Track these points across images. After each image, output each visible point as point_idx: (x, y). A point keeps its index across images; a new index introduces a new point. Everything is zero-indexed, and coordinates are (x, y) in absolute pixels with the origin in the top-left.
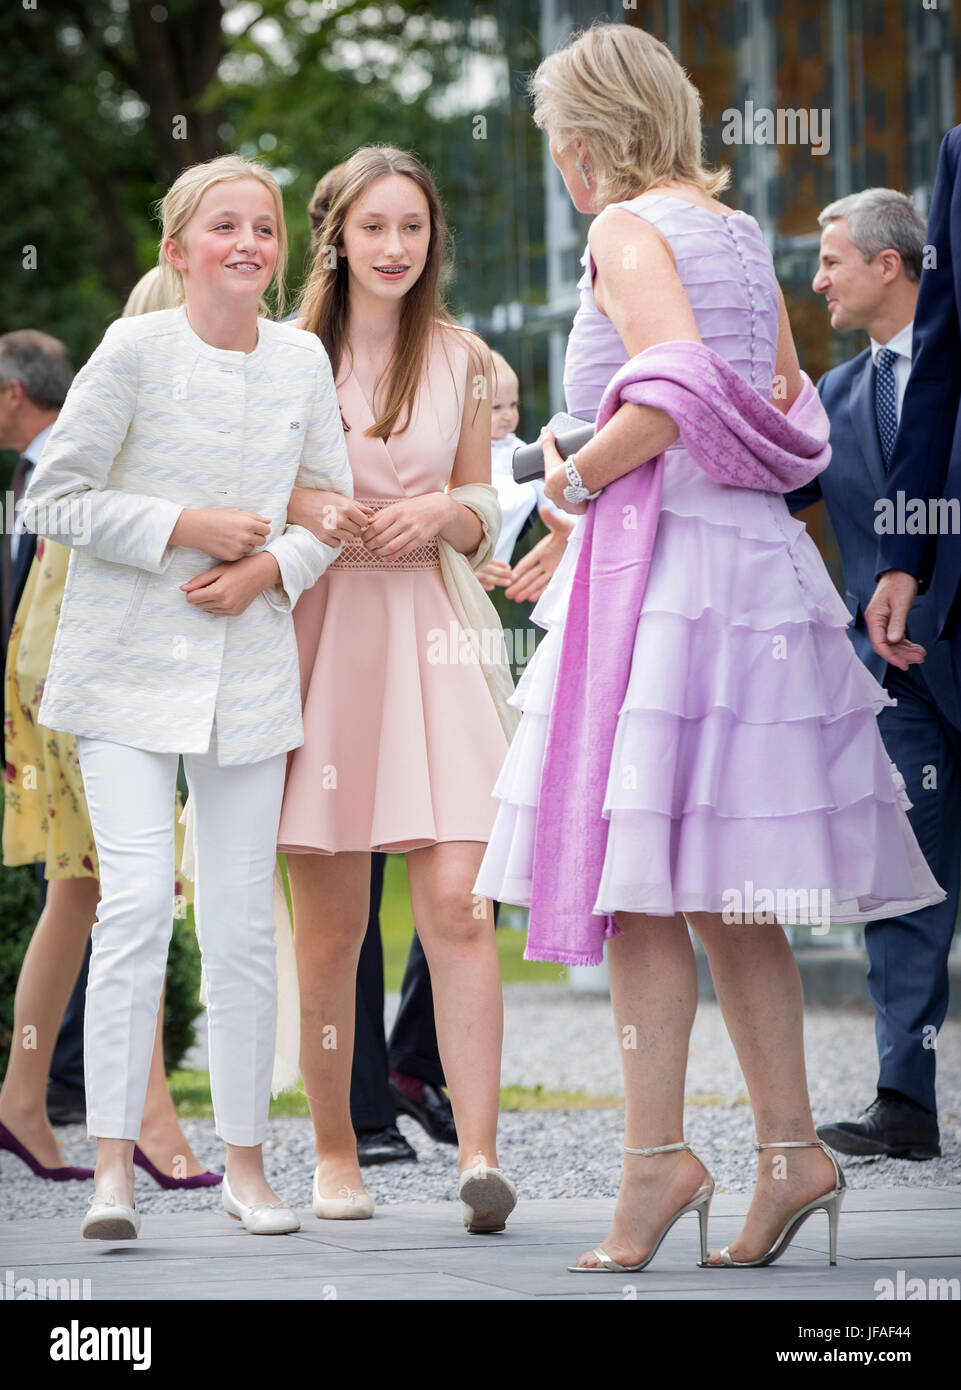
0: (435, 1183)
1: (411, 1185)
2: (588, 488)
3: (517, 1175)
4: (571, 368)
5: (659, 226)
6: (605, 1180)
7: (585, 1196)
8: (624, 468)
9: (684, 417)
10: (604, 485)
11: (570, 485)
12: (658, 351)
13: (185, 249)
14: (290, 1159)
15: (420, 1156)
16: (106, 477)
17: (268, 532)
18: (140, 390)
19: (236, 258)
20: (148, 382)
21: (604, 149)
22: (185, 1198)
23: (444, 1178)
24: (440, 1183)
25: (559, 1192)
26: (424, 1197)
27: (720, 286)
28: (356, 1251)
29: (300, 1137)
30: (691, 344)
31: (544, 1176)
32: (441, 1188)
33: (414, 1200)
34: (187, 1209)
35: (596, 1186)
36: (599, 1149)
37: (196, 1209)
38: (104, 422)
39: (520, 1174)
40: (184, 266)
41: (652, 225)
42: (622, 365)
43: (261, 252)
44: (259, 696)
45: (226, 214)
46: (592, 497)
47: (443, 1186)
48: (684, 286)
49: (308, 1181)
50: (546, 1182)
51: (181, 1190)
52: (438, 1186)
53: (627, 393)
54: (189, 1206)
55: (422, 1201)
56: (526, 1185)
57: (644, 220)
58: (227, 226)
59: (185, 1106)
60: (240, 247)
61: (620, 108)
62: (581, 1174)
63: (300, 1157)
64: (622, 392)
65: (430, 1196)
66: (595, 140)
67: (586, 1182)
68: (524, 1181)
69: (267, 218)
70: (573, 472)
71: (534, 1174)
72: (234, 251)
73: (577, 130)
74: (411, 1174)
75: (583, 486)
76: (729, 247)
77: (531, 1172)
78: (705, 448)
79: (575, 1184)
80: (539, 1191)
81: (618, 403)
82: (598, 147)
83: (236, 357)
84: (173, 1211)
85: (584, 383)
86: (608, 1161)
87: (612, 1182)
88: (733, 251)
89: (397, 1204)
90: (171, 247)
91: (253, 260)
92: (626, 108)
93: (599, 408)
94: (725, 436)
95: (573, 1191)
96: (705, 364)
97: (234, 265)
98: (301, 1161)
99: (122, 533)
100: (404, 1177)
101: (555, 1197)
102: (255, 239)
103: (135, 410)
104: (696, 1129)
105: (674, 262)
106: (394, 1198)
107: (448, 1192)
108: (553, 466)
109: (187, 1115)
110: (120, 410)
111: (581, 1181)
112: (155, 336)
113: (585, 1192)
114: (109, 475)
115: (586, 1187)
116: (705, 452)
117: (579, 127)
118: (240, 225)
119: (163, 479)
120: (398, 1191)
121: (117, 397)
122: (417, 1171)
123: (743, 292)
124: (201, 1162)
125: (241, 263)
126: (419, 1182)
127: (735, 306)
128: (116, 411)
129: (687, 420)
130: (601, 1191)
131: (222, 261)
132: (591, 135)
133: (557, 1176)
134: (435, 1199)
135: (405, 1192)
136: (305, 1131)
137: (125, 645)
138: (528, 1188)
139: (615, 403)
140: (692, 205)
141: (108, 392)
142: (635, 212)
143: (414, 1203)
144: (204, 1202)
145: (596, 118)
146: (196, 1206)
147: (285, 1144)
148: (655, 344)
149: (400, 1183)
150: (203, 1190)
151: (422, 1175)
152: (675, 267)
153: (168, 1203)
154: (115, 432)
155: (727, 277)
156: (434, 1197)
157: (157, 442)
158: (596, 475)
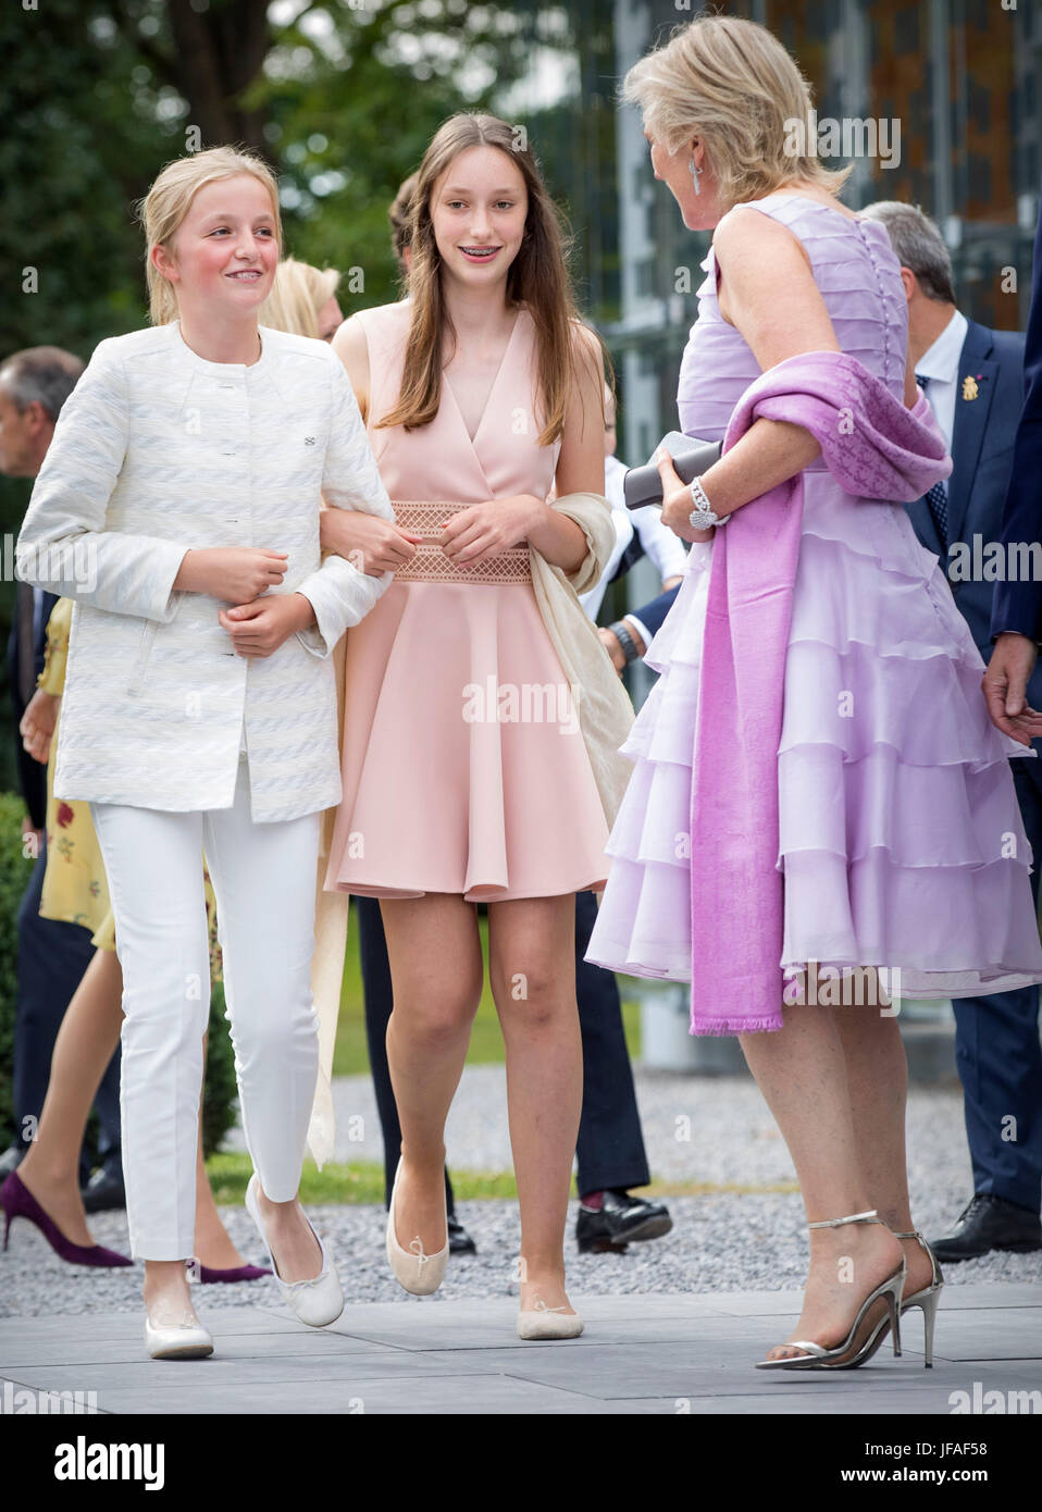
0: (497, 1277)
1: (470, 1279)
2: (716, 513)
3: (584, 1269)
4: (688, 383)
5: (791, 227)
6: (682, 1274)
7: (660, 1291)
8: (756, 490)
9: (827, 435)
10: (732, 510)
11: (697, 510)
12: (797, 363)
13: (177, 257)
14: (338, 1251)
15: (479, 1249)
16: (104, 516)
17: (285, 570)
18: (132, 414)
19: (236, 266)
20: (139, 405)
21: (728, 143)
22: (225, 1292)
23: (506, 1272)
24: (502, 1277)
25: (631, 1286)
26: (484, 1292)
27: (857, 296)
28: (410, 1351)
29: (349, 1226)
30: (831, 355)
31: (615, 1269)
32: (503, 1283)
33: (473, 1295)
34: (226, 1305)
35: (672, 1280)
36: (674, 1240)
37: (236, 1305)
38: (96, 453)
39: (589, 1267)
40: (176, 276)
41: (786, 226)
42: (755, 379)
43: (262, 257)
44: (290, 747)
45: (223, 218)
46: (721, 523)
47: (505, 1281)
48: (823, 293)
49: (358, 1274)
50: (618, 1276)
51: (220, 1284)
52: (499, 1281)
53: (763, 408)
54: (229, 1301)
55: (482, 1297)
56: (595, 1279)
57: (779, 222)
58: (225, 231)
59: (224, 1192)
60: (240, 253)
61: (743, 98)
62: (655, 1267)
63: (349, 1248)
64: (757, 407)
65: (491, 1291)
66: (718, 136)
67: (661, 1275)
68: (594, 1275)
69: (266, 218)
70: (700, 495)
71: (604, 1267)
72: (233, 258)
73: (698, 126)
74: (469, 1267)
75: (712, 511)
76: (863, 254)
77: (600, 1265)
78: (847, 465)
79: (648, 1278)
80: (609, 1286)
81: (750, 419)
82: (721, 142)
83: (235, 370)
84: (211, 1307)
85: (705, 399)
86: (685, 1253)
87: (689, 1276)
88: (867, 258)
89: (455, 1299)
90: (159, 255)
91: (253, 268)
92: (751, 98)
93: (729, 425)
94: (867, 451)
95: (646, 1286)
96: (848, 376)
97: (234, 274)
98: (351, 1253)
99: (123, 580)
100: (463, 1270)
101: (626, 1293)
102: (256, 243)
103: (129, 438)
104: (780, 1219)
105: (811, 267)
106: (452, 1294)
107: (510, 1287)
108: (673, 490)
109: (226, 1202)
110: (112, 439)
111: (655, 1275)
112: (144, 355)
113: (659, 1287)
114: (107, 513)
115: (660, 1282)
116: (846, 469)
117: (699, 123)
118: (238, 229)
119: (166, 510)
120: (455, 1286)
121: (106, 424)
122: (476, 1264)
123: (878, 303)
124: (242, 1254)
125: (242, 272)
126: (479, 1275)
127: (870, 318)
128: (108, 440)
129: (831, 439)
130: (676, 1286)
131: (222, 269)
132: (712, 130)
133: (629, 1270)
134: (496, 1295)
135: (464, 1287)
136: (356, 1221)
137: (135, 696)
138: (597, 1282)
139: (747, 420)
140: (824, 207)
141: (97, 420)
142: (766, 212)
143: (474, 1298)
144: (245, 1297)
145: (717, 111)
146: (236, 1301)
147: (333, 1234)
148: (792, 355)
149: (458, 1277)
150: (244, 1284)
151: (483, 1269)
152: (812, 272)
153: (206, 1299)
154: (108, 464)
155: (864, 287)
156: (495, 1292)
157: (156, 470)
158: (725, 499)
